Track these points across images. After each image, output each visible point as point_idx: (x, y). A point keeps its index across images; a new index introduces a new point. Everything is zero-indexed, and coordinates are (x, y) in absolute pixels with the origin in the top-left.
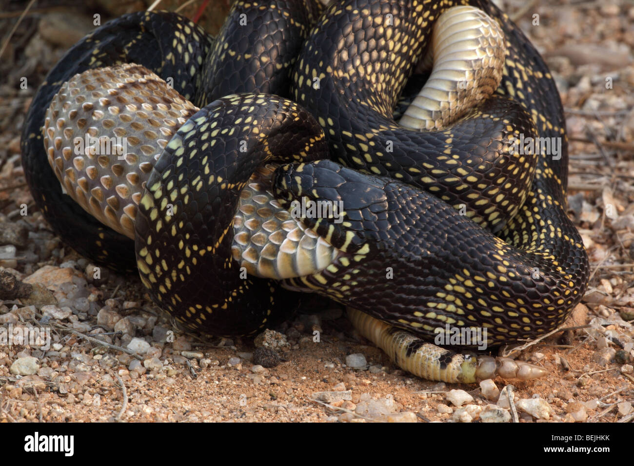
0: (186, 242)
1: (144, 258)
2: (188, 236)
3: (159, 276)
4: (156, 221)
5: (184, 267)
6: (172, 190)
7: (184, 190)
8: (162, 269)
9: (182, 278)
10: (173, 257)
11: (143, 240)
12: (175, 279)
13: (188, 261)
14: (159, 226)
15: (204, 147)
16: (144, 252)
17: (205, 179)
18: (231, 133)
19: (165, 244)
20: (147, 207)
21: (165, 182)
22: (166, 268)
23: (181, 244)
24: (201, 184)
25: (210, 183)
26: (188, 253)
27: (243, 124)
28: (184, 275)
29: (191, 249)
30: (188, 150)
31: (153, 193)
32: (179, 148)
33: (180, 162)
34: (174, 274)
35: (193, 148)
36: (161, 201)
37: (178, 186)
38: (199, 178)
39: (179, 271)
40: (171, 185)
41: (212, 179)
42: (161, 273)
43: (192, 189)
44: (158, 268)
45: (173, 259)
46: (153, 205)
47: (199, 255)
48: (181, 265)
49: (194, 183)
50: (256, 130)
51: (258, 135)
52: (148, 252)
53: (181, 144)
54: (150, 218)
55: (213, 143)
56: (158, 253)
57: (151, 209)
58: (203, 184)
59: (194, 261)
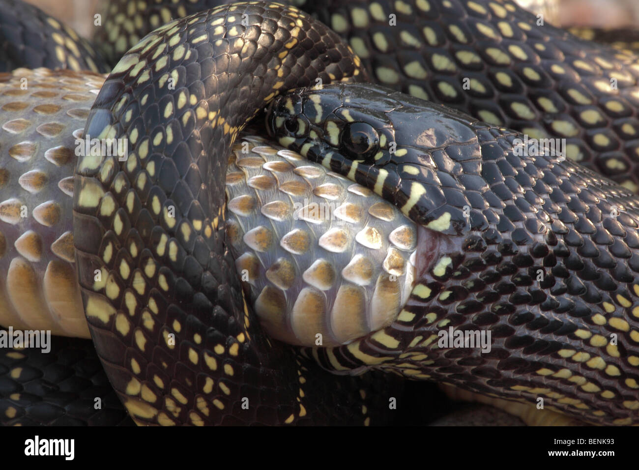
0: (199, 349)
1: (138, 397)
2: (198, 339)
3: (176, 415)
4: (131, 334)
5: (216, 387)
6: (132, 276)
7: (150, 269)
8: (177, 403)
9: (219, 404)
10: (187, 380)
11: (125, 370)
12: (206, 411)
13: (218, 375)
14: (141, 341)
15: (141, 183)
16: (133, 388)
17: (174, 234)
18: (170, 138)
19: (165, 365)
20: (104, 317)
21: (113, 268)
22: (183, 400)
23: (193, 356)
24: (173, 247)
25: (187, 238)
26: (211, 363)
27: (178, 113)
28: (221, 399)
29: (213, 354)
30: (119, 200)
31: (102, 292)
32: (101, 200)
33: (118, 226)
34: (201, 404)
35: (124, 192)
36: (124, 300)
37: (137, 265)
38: (164, 238)
39: (208, 398)
40: (125, 269)
41: (186, 230)
42: (179, 410)
43: (163, 261)
44: (169, 404)
45: (190, 384)
46: (112, 310)
47: (232, 357)
48: (208, 387)
49: (161, 250)
50: (201, 113)
51: (207, 118)
52: (142, 384)
53: (100, 192)
54: (118, 334)
55: (151, 168)
56: (159, 382)
57: (112, 318)
58: (177, 244)
59: (228, 369)
